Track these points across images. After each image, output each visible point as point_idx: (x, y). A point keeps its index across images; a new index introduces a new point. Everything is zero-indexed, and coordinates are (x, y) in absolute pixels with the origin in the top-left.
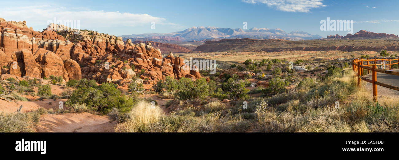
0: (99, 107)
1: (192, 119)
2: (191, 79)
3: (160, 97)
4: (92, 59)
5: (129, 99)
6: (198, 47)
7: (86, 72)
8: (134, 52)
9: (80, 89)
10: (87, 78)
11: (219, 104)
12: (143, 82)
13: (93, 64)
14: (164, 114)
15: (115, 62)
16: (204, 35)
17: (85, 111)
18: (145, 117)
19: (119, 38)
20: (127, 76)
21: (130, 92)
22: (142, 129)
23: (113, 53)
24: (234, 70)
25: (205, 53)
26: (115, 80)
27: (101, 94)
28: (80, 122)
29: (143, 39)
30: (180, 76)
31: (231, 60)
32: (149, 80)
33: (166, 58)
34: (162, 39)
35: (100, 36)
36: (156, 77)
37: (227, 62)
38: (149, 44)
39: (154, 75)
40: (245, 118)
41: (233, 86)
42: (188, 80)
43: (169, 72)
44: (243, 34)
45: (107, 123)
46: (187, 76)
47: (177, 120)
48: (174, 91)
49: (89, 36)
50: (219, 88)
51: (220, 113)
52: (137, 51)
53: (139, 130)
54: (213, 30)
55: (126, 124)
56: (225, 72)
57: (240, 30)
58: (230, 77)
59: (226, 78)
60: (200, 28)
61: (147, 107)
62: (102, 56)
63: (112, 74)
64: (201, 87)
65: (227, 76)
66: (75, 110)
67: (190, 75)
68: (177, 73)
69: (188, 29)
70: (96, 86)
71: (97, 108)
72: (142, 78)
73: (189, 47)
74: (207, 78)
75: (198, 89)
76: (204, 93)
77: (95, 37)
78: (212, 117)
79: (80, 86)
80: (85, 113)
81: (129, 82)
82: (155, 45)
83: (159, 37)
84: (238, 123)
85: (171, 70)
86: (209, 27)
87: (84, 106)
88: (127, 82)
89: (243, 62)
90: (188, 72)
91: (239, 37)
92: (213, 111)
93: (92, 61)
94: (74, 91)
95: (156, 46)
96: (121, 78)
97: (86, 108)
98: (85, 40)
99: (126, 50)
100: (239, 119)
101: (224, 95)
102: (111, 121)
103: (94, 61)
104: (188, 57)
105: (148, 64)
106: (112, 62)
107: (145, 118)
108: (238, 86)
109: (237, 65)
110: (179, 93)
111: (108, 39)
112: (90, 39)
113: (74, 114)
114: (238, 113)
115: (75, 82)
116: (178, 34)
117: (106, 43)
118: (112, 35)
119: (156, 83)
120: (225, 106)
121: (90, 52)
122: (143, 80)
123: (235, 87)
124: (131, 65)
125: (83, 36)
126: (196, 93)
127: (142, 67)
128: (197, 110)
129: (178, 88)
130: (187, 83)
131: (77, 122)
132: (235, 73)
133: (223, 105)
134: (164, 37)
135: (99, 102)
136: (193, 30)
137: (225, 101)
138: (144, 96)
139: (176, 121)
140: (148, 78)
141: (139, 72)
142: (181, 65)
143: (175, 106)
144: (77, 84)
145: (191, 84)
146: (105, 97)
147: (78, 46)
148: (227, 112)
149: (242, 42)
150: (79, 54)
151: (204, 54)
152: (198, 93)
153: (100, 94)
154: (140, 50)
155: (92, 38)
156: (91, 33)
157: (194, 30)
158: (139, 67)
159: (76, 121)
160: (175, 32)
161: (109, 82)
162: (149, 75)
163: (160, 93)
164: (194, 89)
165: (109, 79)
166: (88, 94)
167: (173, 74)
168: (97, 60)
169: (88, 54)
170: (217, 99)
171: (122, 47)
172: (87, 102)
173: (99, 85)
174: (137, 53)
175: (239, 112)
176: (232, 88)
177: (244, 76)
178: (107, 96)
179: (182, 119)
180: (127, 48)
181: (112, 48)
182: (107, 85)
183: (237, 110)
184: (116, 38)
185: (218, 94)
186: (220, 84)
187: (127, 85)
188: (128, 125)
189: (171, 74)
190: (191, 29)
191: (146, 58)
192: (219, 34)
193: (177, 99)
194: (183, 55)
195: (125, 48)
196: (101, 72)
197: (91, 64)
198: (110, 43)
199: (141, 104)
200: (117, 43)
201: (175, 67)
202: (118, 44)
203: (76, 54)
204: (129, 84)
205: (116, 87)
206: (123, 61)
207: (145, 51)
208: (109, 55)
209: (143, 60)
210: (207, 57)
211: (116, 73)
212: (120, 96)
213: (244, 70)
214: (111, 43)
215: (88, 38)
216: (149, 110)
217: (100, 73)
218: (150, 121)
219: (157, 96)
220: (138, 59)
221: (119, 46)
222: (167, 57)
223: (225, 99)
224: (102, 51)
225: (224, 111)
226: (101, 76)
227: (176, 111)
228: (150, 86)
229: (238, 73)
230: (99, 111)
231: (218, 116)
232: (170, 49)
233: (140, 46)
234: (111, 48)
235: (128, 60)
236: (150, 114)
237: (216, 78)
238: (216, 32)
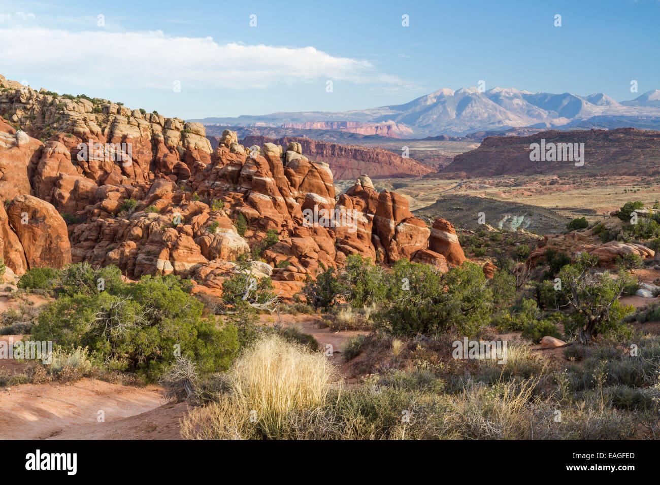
0: (133, 359)
1: (433, 401)
2: (431, 266)
3: (326, 326)
4: (107, 197)
5: (227, 330)
6: (458, 159)
7: (86, 240)
8: (244, 173)
9: (67, 299)
10: (92, 260)
11: (526, 354)
12: (271, 273)
13: (109, 213)
14: (341, 382)
15: (183, 207)
16: (479, 118)
17: (85, 375)
18: (277, 389)
19: (194, 127)
20: (219, 252)
21: (229, 306)
22: (267, 430)
23: (175, 177)
24: (580, 239)
25: (480, 179)
26: (183, 265)
27: (137, 314)
28: (67, 412)
29: (276, 130)
30: (395, 256)
31: (571, 204)
32: (291, 267)
33: (350, 195)
34: (336, 132)
35: (131, 119)
36: (315, 256)
37: (557, 208)
38: (296, 147)
39: (307, 251)
40: (619, 404)
41: (578, 291)
42: (422, 269)
43: (358, 240)
44: (616, 114)
45: (157, 411)
46: (419, 256)
47: (385, 402)
48: (374, 305)
49: (93, 116)
50: (528, 298)
51: (529, 386)
52: (253, 170)
53: (259, 431)
54: (511, 99)
55: (217, 411)
56: (548, 246)
57: (604, 98)
58: (565, 261)
59: (550, 264)
60: (465, 93)
61: (284, 356)
62: (141, 186)
63: (173, 246)
64: (466, 293)
65: (557, 258)
66: (48, 373)
67: (430, 252)
68: (383, 246)
69: (425, 98)
70: (122, 287)
71: (126, 363)
72: (270, 260)
73: (428, 157)
74: (487, 265)
75: (457, 300)
76: (477, 315)
77: (115, 121)
78: (502, 396)
79: (66, 288)
80: (86, 383)
81: (227, 273)
82: (314, 150)
83: (327, 123)
84: (594, 423)
85: (365, 236)
86: (497, 90)
87: (79, 356)
88: (219, 271)
89: (614, 210)
90: (422, 244)
91: (599, 125)
92: (507, 377)
93: (106, 203)
94: (45, 307)
95: (317, 153)
96: (203, 259)
97: (88, 365)
98: (81, 130)
99: (220, 167)
100: (596, 408)
101: (545, 323)
102: (170, 403)
103: (111, 202)
104: (422, 193)
105: (290, 213)
106: (174, 206)
107: (277, 393)
108: (593, 295)
109: (591, 220)
110: (389, 313)
111: (158, 129)
112: (97, 129)
113: (47, 386)
114: (592, 386)
115: (48, 275)
116: (390, 113)
117: (151, 141)
118: (171, 117)
119: (314, 278)
120: (549, 361)
121: (100, 173)
122: (270, 268)
123: (584, 295)
124: (235, 215)
125: (74, 115)
126: (448, 314)
127: (271, 222)
128: (450, 373)
129: (389, 297)
130: (418, 281)
131: (57, 415)
132: (583, 248)
133: (539, 356)
134: (344, 124)
135: (133, 340)
136: (441, 100)
137: (546, 344)
138: (274, 318)
139: (379, 406)
140: (289, 259)
141: (259, 239)
142: (399, 219)
143: (374, 355)
144: (56, 283)
145: (431, 285)
146: (153, 325)
147: (57, 150)
148: (555, 383)
149: (611, 140)
150: (60, 177)
151: (475, 182)
152: (453, 315)
153: (133, 312)
154: (265, 166)
155: (104, 125)
156: (102, 109)
157: (445, 102)
158: (259, 224)
159: (53, 411)
160: (379, 109)
161: (163, 272)
162: (294, 250)
163: (326, 311)
164: (440, 302)
165: (163, 264)
166: (95, 317)
167: (372, 247)
168: (124, 198)
169: (93, 178)
170: (519, 335)
171: (203, 158)
172: (89, 342)
173: (132, 284)
174: (255, 178)
175: (596, 382)
176: (572, 300)
177: (614, 261)
178: (156, 321)
179: (401, 402)
180: (224, 161)
181: (173, 160)
182: (157, 282)
183: (589, 376)
184: (185, 127)
185: (523, 318)
186: (529, 286)
187: (220, 281)
188: (223, 414)
189: (366, 249)
190: (435, 97)
191: (283, 195)
192: (529, 113)
193: (384, 333)
194: (406, 186)
195: (216, 159)
196: (136, 239)
197: (103, 213)
198: (166, 144)
199: (268, 346)
200: (189, 143)
201: (379, 224)
202: (192, 146)
203: (51, 177)
204: (228, 278)
205: (188, 290)
206: (209, 204)
207: (282, 169)
208: (161, 181)
209: (275, 201)
210: (488, 191)
211: (186, 241)
212: (200, 319)
213: (616, 237)
214: (170, 142)
215: (91, 123)
216: (294, 366)
217: (133, 244)
218: (295, 404)
219: (317, 321)
220: (257, 196)
221: (195, 154)
222: (353, 192)
223: (546, 338)
224: (139, 171)
225: (545, 379)
226: (137, 254)
227: (380, 372)
228: (295, 287)
229: (593, 249)
230: (134, 372)
231: (523, 396)
232: (362, 163)
233: (265, 152)
234: (169, 160)
235: (224, 200)
236: (294, 380)
237: (518, 264)
238: (521, 108)
